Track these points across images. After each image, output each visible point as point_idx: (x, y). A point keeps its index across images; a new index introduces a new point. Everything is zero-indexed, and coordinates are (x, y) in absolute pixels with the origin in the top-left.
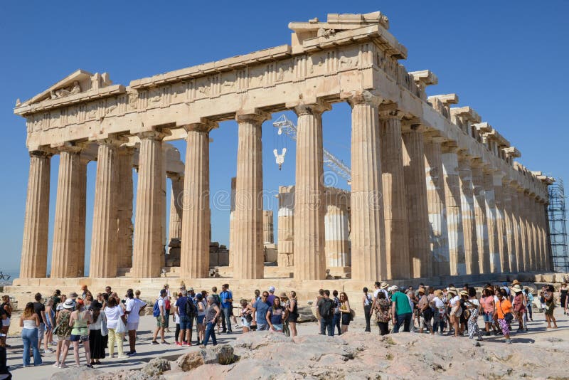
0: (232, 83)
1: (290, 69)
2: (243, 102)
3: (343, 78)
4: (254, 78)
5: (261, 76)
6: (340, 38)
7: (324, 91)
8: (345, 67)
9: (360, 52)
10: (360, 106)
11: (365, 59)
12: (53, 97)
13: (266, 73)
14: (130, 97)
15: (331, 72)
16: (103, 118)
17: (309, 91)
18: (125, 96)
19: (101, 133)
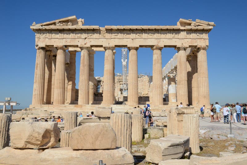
0: (153, 35)
1: (178, 34)
2: (159, 42)
3: (198, 41)
4: (162, 35)
5: (166, 35)
6: (199, 28)
7: (191, 44)
8: (198, 37)
9: (204, 34)
10: (203, 50)
11: (205, 36)
12: (57, 25)
13: (168, 34)
14: (101, 32)
15: (193, 38)
16: (85, 38)
17: (185, 43)
18: (99, 31)
19: (85, 44)
